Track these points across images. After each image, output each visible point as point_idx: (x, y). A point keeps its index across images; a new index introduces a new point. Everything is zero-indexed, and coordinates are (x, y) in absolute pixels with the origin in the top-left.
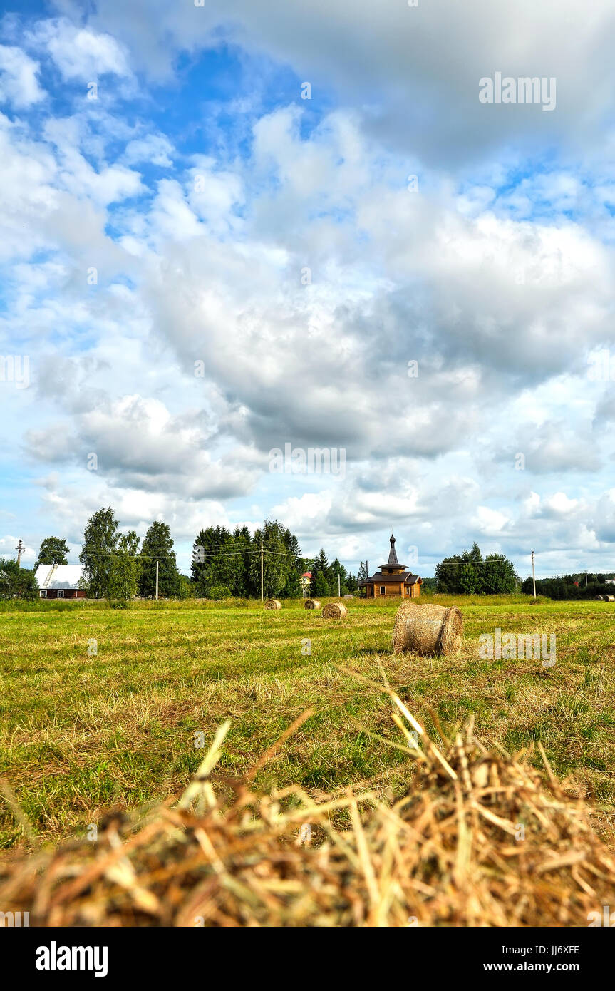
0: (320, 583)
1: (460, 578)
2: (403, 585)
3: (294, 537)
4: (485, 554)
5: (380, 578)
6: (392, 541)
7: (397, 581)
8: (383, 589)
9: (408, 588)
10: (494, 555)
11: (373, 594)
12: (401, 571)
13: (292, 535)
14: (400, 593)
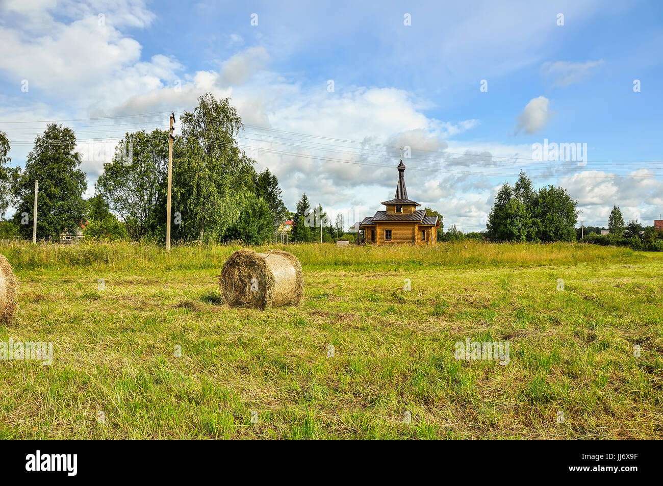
0: (302, 229)
1: (505, 219)
2: (417, 227)
3: (274, 178)
4: (537, 187)
5: (383, 218)
6: (401, 169)
7: (409, 222)
8: (389, 234)
9: (423, 232)
10: (548, 189)
11: (373, 239)
12: (413, 209)
13: (272, 175)
14: (413, 240)
